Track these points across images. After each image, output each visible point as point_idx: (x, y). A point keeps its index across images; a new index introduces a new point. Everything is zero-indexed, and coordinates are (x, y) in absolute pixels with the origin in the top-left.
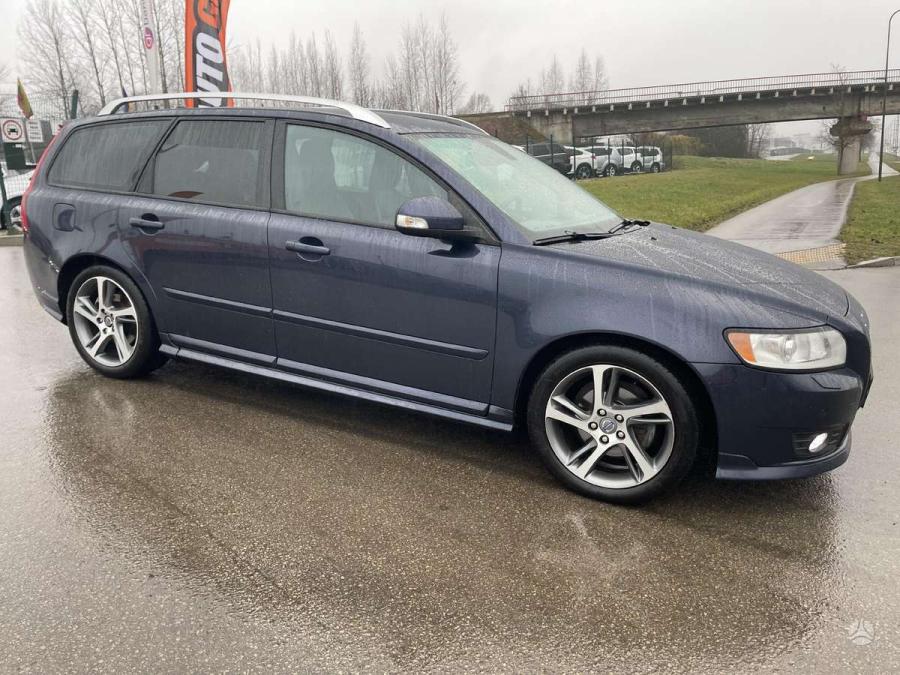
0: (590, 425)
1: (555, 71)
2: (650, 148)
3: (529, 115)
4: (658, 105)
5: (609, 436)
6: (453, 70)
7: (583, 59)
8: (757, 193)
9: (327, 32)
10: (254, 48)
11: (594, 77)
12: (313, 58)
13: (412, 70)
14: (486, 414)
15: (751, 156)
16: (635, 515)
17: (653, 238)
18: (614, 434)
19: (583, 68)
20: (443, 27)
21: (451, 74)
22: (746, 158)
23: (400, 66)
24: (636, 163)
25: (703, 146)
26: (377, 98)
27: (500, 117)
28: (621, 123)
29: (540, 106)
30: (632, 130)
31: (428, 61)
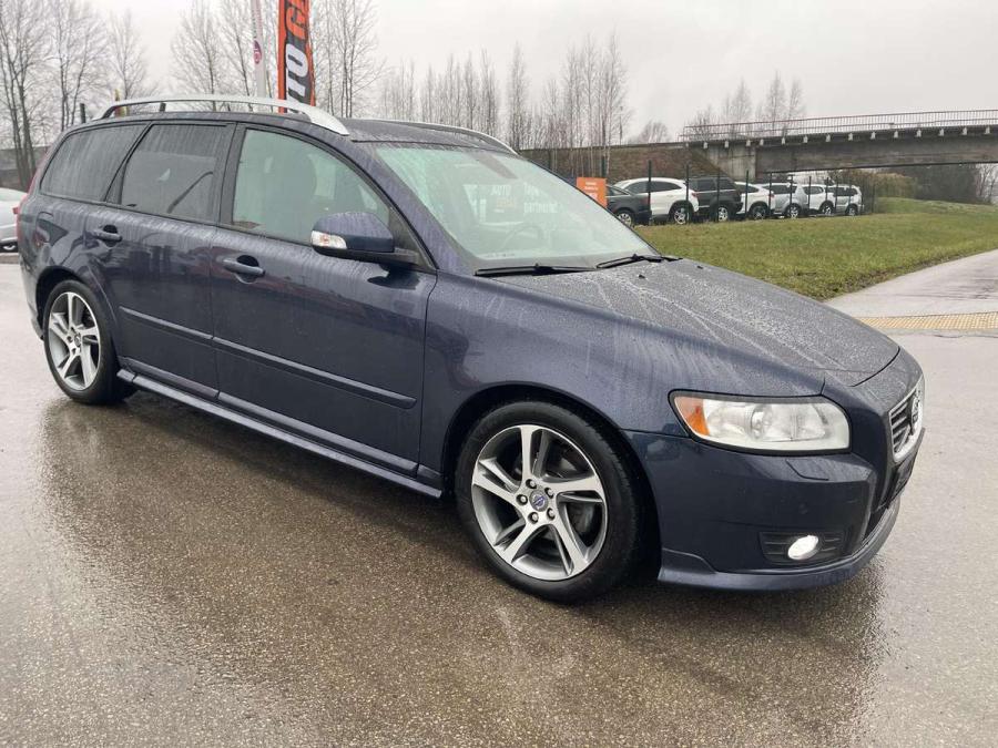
0: (519, 497)
1: (742, 98)
2: (846, 187)
3: (705, 145)
4: (863, 138)
5: (539, 513)
6: (620, 95)
7: (777, 83)
8: (968, 244)
9: (484, 53)
10: (408, 70)
11: (787, 104)
12: (469, 81)
13: (574, 94)
14: (413, 474)
15: (980, 201)
16: (562, 617)
17: (641, 276)
18: (545, 512)
19: (775, 94)
20: (613, 47)
21: (617, 99)
22: (973, 203)
23: (561, 89)
24: (827, 203)
25: (920, 187)
26: (533, 125)
27: (671, 148)
28: (817, 157)
29: (720, 137)
30: (828, 166)
31: (593, 84)
